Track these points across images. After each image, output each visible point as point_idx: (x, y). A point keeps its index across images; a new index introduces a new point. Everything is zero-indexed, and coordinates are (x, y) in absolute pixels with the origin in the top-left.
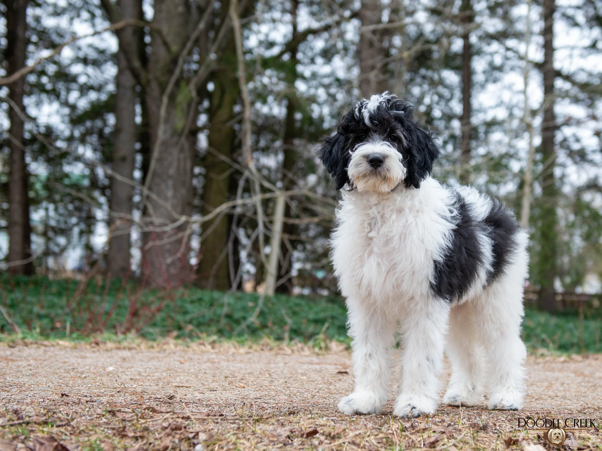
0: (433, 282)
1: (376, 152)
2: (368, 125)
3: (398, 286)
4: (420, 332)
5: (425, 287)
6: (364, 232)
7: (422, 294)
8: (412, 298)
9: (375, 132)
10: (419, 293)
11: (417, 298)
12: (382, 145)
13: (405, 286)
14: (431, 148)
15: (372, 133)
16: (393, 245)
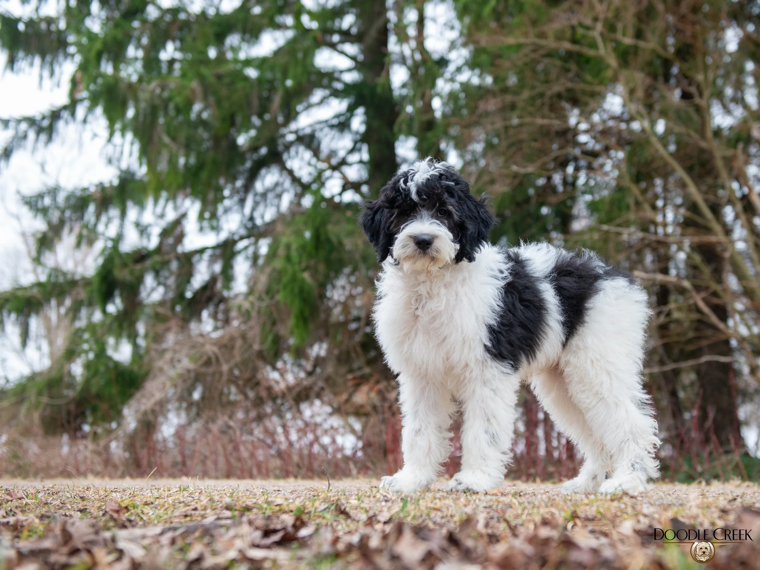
0: (489, 344)
1: (424, 232)
2: (415, 200)
3: (447, 359)
4: (478, 401)
5: (480, 352)
6: (411, 308)
7: (477, 360)
8: (467, 365)
9: (423, 206)
10: (473, 360)
11: (472, 365)
12: (431, 223)
13: (455, 357)
14: (483, 216)
15: (420, 208)
16: (442, 320)
